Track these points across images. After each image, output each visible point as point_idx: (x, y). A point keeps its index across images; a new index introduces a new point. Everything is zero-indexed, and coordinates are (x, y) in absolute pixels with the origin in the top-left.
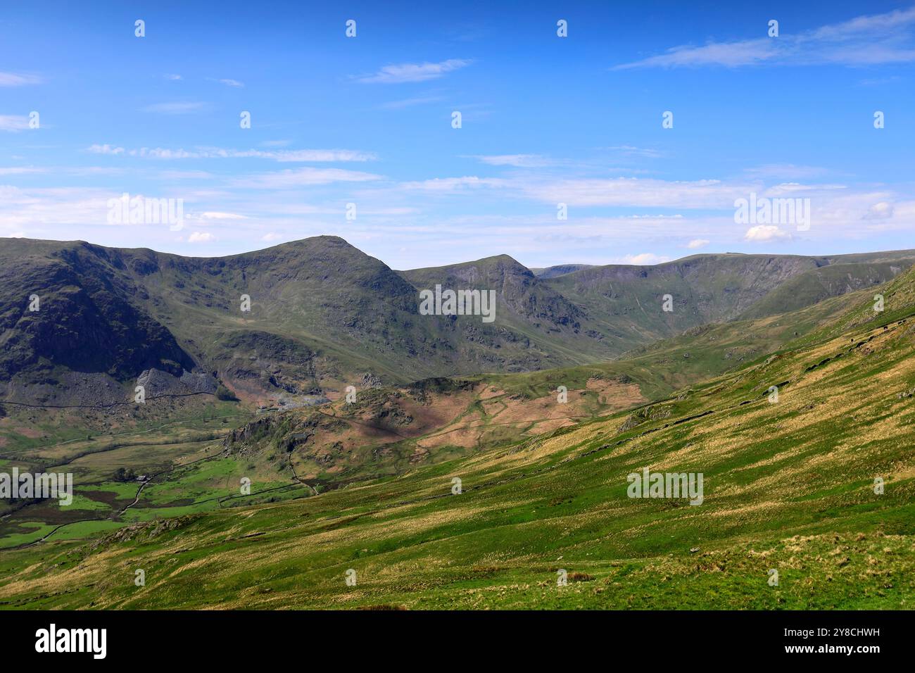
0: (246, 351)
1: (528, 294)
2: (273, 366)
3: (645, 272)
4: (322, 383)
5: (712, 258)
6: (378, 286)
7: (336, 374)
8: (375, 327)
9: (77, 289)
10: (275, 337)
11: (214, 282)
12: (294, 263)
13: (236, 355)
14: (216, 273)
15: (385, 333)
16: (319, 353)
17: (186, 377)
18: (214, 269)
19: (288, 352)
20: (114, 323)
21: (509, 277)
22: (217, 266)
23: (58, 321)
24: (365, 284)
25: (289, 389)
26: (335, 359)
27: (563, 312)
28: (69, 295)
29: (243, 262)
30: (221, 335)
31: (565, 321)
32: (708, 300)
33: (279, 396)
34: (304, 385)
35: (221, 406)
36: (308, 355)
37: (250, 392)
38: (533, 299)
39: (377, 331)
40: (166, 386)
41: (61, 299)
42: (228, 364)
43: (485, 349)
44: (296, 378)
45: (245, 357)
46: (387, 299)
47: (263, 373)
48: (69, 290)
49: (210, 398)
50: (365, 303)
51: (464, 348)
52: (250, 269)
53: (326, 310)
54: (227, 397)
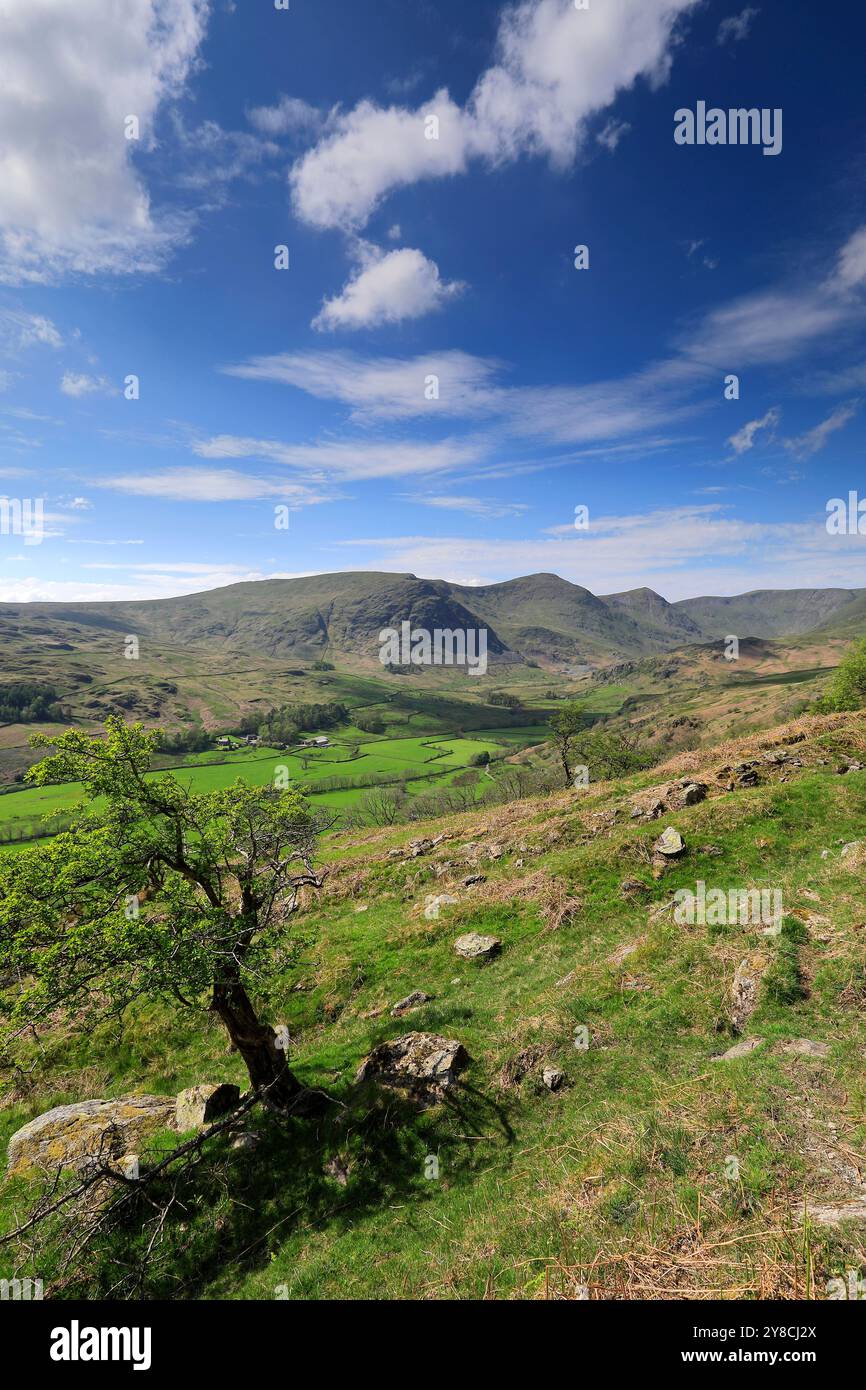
0: (532, 639)
1: (667, 612)
2: (552, 648)
3: (727, 601)
4: (585, 658)
5: (770, 592)
6: (588, 603)
7: (593, 653)
8: (595, 627)
9: (438, 598)
10: (548, 630)
11: (482, 601)
12: (528, 590)
13: (528, 642)
14: (481, 596)
15: (601, 631)
16: (577, 641)
17: (505, 653)
18: (480, 594)
19: (558, 639)
20: (461, 619)
21: (653, 602)
22: (480, 591)
23: (433, 616)
24: (579, 602)
25: (567, 661)
26: (588, 644)
27: (689, 624)
28: (436, 601)
29: (495, 589)
30: (512, 630)
31: (692, 630)
32: (774, 618)
33: (565, 665)
34: (574, 659)
35: (533, 670)
36: (571, 642)
37: (543, 663)
38: (670, 615)
39: (597, 631)
40: (498, 658)
41: (431, 603)
42: (525, 647)
43: (660, 643)
44: (568, 655)
45: (534, 642)
46: (595, 612)
47: (547, 652)
48: (433, 598)
49: (523, 666)
50: (583, 613)
51: (647, 642)
52: (500, 594)
53: (562, 617)
54: (533, 666)
